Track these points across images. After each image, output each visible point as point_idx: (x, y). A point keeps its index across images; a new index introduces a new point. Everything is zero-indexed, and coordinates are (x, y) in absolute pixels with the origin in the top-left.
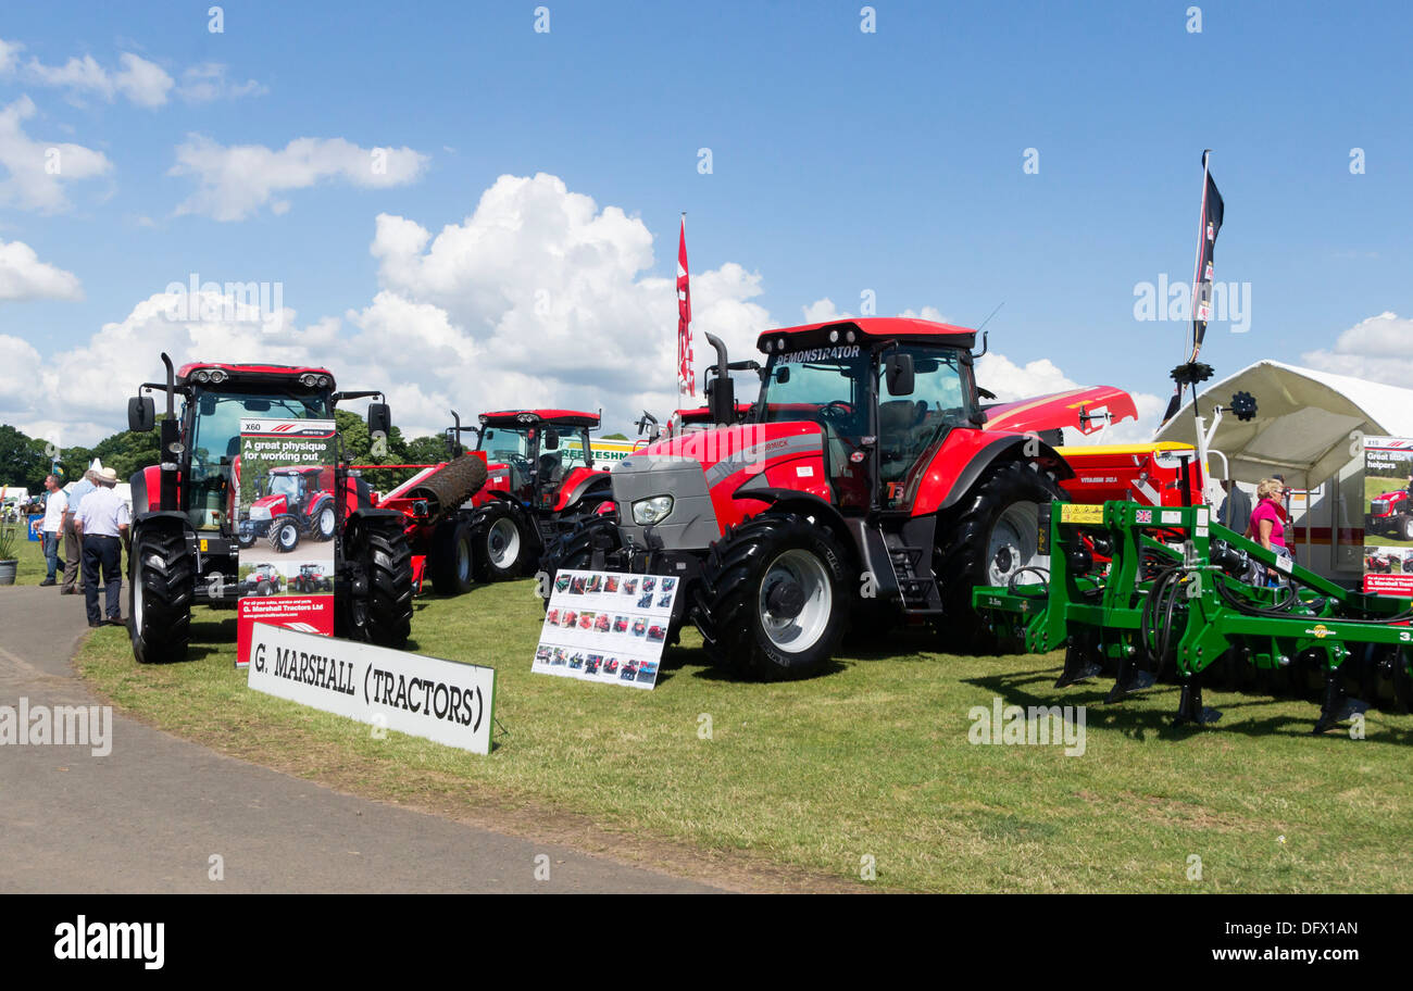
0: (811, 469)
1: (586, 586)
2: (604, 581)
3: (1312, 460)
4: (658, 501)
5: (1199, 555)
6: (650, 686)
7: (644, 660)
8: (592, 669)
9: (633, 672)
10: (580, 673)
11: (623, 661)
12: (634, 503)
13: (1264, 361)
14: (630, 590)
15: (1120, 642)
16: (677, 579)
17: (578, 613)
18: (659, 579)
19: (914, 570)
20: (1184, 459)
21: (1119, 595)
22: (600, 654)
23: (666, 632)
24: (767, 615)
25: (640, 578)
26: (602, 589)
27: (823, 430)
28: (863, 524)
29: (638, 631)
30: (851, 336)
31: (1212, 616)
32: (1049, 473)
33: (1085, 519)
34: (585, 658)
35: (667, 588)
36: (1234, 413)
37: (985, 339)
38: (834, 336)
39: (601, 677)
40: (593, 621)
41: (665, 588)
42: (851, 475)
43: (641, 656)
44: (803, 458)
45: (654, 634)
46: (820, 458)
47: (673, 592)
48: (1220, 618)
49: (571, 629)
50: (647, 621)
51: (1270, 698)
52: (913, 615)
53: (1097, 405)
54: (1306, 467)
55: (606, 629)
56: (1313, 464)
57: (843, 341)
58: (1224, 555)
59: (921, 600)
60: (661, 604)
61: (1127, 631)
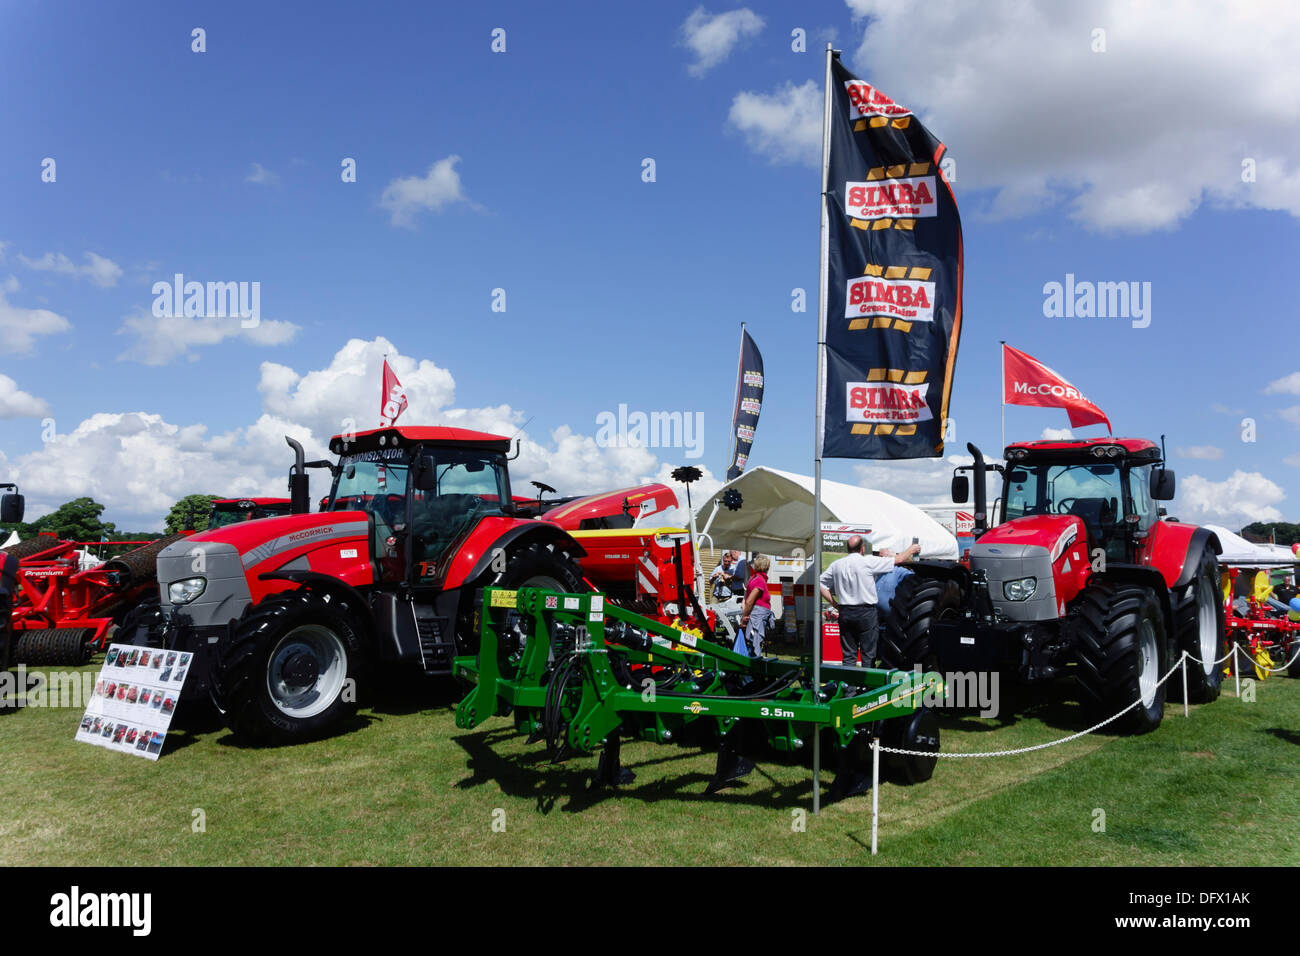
0: (355, 551)
1: (128, 660)
2: (140, 655)
3: (808, 536)
4: (193, 582)
5: (591, 639)
6: (155, 756)
7: (157, 731)
8: (117, 739)
9: (146, 743)
10: (108, 743)
11: (141, 731)
12: (171, 584)
13: (759, 467)
14: (156, 665)
15: (528, 719)
16: (192, 654)
17: (117, 685)
18: (179, 654)
19: (441, 635)
20: (677, 541)
21: (528, 675)
22: (125, 724)
23: (175, 705)
24: (283, 684)
25: (165, 652)
26: (138, 662)
27: (371, 518)
28: (394, 598)
29: (156, 704)
30: (395, 440)
31: (604, 695)
32: (565, 553)
33: (508, 603)
34: (115, 728)
35: (183, 663)
36: (726, 505)
37: (518, 445)
38: (383, 440)
39: (125, 747)
40: (126, 692)
41: (181, 662)
42: (396, 556)
43: (154, 727)
44: (348, 542)
45: (167, 706)
46: (367, 543)
47: (187, 668)
48: (611, 696)
49: (109, 700)
50: (163, 693)
51: (698, 749)
52: (433, 676)
53: (647, 497)
54: (803, 542)
55: (133, 700)
56: (808, 540)
57: (389, 445)
58: (623, 636)
59: (444, 661)
60: (176, 679)
61: (535, 710)
